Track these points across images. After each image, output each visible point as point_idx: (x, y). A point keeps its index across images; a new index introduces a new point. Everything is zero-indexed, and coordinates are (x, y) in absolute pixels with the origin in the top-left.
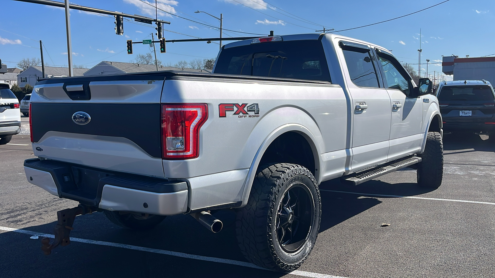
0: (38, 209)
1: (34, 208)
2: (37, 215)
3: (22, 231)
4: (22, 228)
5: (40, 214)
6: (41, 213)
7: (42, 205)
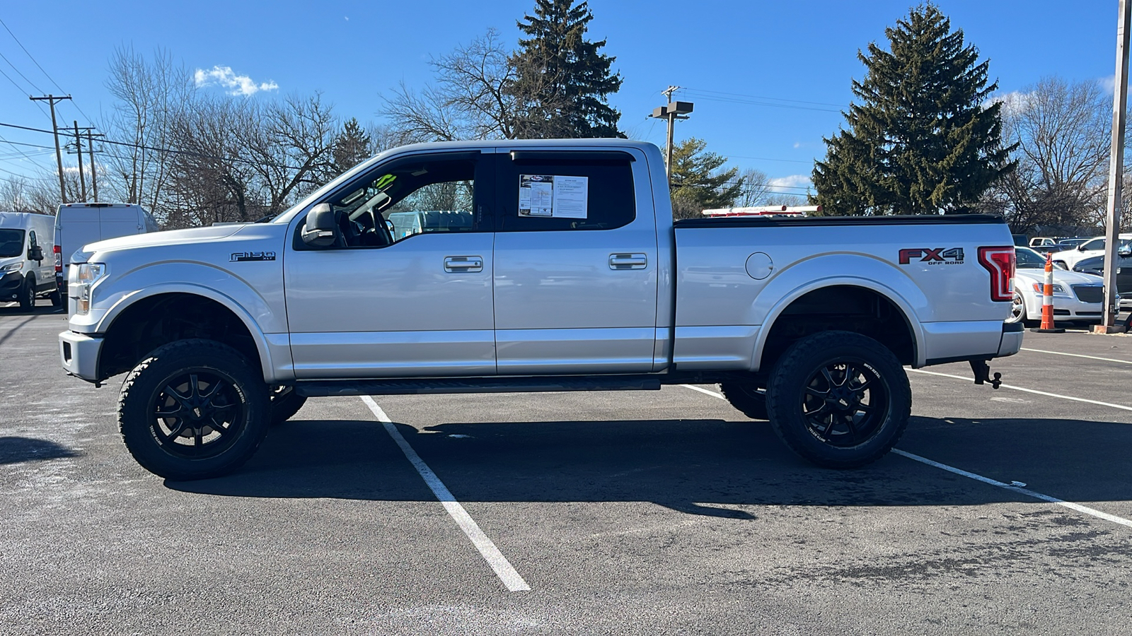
0: (1019, 543)
1: (1031, 550)
2: (1020, 527)
3: (1045, 497)
4: (1049, 504)
5: (1012, 528)
6: (1013, 532)
7: (1012, 556)
